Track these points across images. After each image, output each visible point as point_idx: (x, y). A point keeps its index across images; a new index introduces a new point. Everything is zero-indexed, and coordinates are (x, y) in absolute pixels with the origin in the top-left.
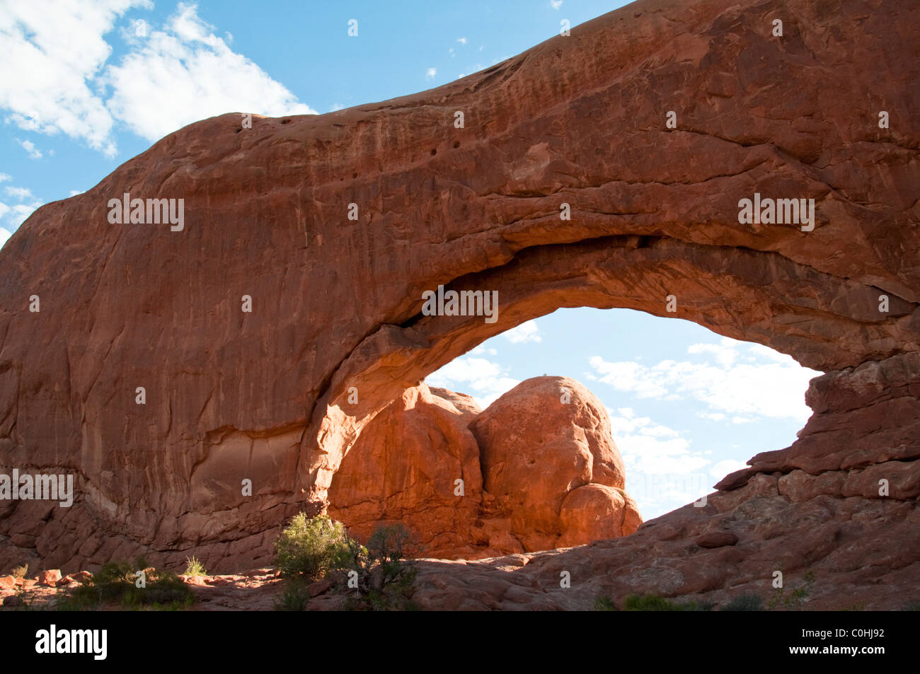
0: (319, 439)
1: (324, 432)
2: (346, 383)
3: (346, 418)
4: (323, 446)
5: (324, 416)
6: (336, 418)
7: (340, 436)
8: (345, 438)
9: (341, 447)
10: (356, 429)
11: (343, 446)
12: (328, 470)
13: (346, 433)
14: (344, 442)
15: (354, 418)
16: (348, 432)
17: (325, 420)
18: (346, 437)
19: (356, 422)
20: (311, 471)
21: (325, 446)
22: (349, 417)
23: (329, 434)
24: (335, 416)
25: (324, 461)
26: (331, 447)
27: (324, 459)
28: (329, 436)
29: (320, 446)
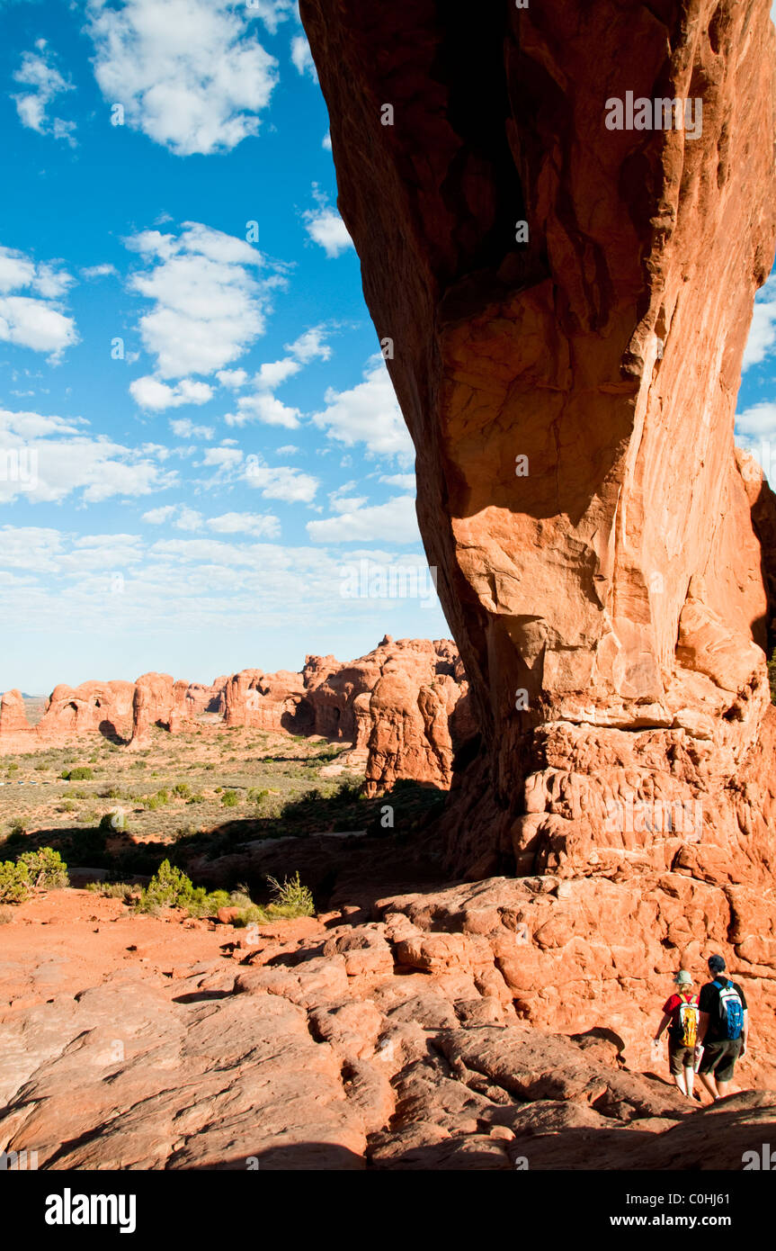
0: (486, 598)
1: (486, 579)
2: (453, 458)
3: (540, 527)
4: (507, 608)
5: (454, 550)
6: (505, 536)
7: (555, 571)
8: (573, 570)
9: (577, 592)
10: (585, 540)
11: (583, 586)
12: (573, 649)
13: (566, 557)
14: (577, 579)
15: (565, 517)
16: (570, 554)
17: (461, 557)
18: (572, 564)
19: (575, 523)
20: (530, 663)
21: (517, 606)
22: (548, 520)
23: (505, 578)
24: (497, 533)
25: (545, 635)
26: (538, 599)
27: (543, 631)
28: (505, 583)
29: (502, 611)
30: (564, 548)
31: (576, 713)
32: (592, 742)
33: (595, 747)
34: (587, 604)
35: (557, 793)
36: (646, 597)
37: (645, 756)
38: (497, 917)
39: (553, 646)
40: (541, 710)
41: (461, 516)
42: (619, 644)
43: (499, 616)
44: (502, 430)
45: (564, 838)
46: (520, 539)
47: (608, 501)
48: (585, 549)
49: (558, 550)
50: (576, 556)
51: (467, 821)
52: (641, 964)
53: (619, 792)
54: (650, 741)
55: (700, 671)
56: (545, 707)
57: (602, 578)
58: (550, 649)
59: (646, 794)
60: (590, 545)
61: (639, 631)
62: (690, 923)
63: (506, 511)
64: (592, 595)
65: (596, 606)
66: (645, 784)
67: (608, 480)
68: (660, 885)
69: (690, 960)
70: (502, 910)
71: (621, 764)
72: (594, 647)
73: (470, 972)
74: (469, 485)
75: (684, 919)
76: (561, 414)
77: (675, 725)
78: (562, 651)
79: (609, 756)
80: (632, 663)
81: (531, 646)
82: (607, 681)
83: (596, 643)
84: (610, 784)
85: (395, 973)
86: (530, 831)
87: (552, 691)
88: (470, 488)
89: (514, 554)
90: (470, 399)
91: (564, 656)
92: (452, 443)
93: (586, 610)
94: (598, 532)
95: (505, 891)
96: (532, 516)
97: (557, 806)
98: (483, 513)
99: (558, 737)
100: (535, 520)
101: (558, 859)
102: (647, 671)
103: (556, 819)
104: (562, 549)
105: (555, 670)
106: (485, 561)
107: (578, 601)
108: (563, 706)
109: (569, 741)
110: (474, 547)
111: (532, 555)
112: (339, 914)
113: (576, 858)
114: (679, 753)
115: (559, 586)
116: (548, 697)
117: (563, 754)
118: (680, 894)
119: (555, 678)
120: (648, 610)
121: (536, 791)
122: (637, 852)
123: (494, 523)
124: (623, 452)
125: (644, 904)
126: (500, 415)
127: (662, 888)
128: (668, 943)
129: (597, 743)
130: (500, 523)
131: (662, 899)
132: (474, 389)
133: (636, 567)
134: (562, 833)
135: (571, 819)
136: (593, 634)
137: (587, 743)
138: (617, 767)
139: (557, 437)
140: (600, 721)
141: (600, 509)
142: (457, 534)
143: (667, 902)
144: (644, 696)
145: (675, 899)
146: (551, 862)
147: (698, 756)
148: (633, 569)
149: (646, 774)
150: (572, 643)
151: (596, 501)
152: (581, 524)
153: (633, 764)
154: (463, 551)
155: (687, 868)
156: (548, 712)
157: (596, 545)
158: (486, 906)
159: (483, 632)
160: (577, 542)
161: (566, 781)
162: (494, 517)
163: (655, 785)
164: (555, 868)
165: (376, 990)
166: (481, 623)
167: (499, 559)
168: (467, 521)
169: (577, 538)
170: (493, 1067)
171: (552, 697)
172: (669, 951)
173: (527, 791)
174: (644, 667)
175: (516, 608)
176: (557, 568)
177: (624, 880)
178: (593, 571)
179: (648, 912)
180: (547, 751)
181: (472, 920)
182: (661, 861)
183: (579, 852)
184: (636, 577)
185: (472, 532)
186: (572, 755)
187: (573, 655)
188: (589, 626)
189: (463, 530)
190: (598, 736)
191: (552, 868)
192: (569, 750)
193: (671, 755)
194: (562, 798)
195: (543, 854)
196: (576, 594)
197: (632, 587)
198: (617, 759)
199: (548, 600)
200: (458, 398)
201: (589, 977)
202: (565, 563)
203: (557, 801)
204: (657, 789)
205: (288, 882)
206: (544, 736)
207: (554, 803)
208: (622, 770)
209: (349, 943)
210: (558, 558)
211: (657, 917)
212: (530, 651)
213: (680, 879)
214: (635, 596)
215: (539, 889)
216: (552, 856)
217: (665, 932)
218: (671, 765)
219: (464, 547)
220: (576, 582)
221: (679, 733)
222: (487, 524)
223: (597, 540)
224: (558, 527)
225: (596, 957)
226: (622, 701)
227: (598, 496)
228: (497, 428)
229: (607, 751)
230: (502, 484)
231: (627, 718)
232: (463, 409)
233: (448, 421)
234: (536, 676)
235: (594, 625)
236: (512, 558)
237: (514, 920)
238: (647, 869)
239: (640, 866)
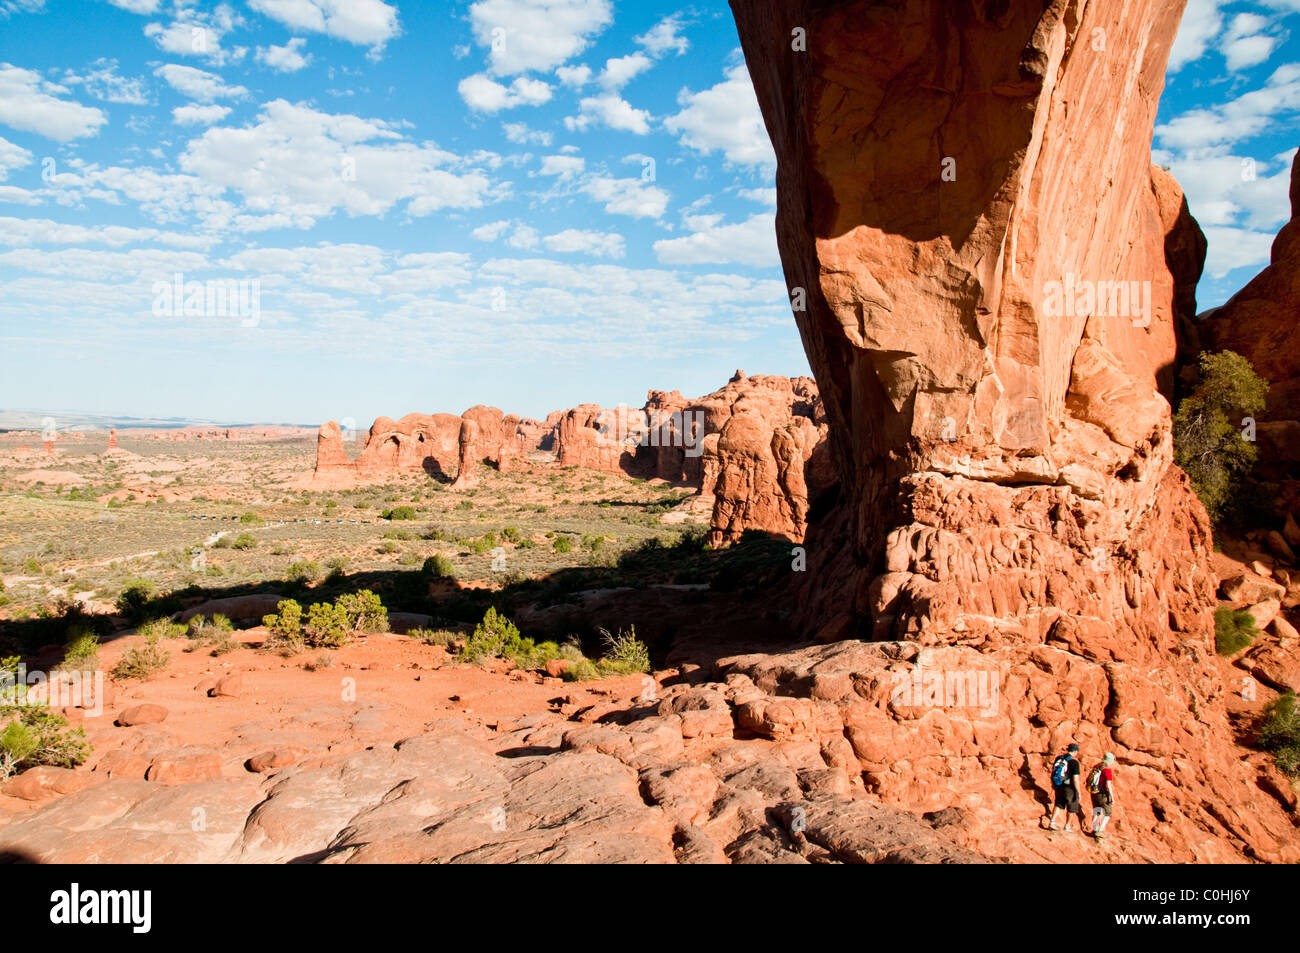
0: (852, 331)
1: (853, 308)
2: (820, 170)
3: (917, 251)
4: (875, 342)
5: (817, 275)
6: (876, 261)
7: (931, 301)
8: (953, 302)
9: (956, 326)
10: (968, 267)
11: (963, 321)
12: (948, 391)
13: (945, 286)
14: (956, 312)
15: (946, 241)
16: (950, 283)
17: (825, 282)
18: (951, 295)
19: (957, 247)
20: (898, 406)
21: (886, 341)
22: (926, 243)
23: (874, 308)
24: (868, 257)
25: (917, 374)
26: (910, 333)
27: (915, 369)
28: (874, 313)
29: (870, 346)
30: (943, 276)
31: (948, 463)
32: (965, 497)
33: (968, 502)
34: (967, 340)
35: (922, 552)
36: (1036, 335)
37: (1024, 515)
38: (849, 683)
39: (926, 387)
40: (909, 458)
41: (826, 236)
42: (1001, 388)
43: (866, 351)
44: (877, 138)
45: (927, 601)
46: (893, 264)
47: (997, 223)
48: (967, 279)
49: (936, 278)
50: (957, 285)
51: (821, 578)
52: (1005, 743)
53: (992, 554)
54: (1030, 498)
55: (1092, 422)
56: (914, 455)
57: (985, 312)
58: (922, 390)
59: (1023, 557)
60: (973, 273)
61: (1025, 373)
62: (1063, 702)
63: (879, 231)
64: (973, 331)
65: (977, 343)
66: (1022, 546)
67: (998, 199)
68: (1032, 658)
69: (1060, 742)
70: (854, 676)
71: (996, 523)
72: (973, 390)
73: (816, 741)
74: (838, 200)
75: (1057, 697)
76: (947, 120)
77: (1061, 482)
78: (936, 394)
79: (982, 513)
80: (1014, 410)
81: (900, 386)
82: (985, 429)
83: (975, 385)
84: (982, 544)
85: (735, 738)
86: (890, 591)
87: (923, 438)
88: (838, 205)
89: (886, 281)
90: (842, 101)
91: (938, 399)
92: (819, 152)
93: (965, 348)
94: (983, 258)
95: (859, 655)
96: (908, 238)
97: (922, 566)
98: (852, 233)
99: (927, 489)
100: (911, 243)
101: (919, 624)
102: (1032, 419)
103: (920, 580)
104: (941, 277)
105: (926, 415)
106: (853, 288)
107: (956, 337)
108: (934, 454)
109: (939, 494)
110: (841, 272)
111: (906, 283)
112: (677, 673)
113: (940, 623)
114: (1063, 513)
115: (936, 320)
116: (917, 444)
117: (932, 508)
118: (1055, 669)
119: (927, 423)
120: (1037, 350)
121: (899, 548)
122: (1009, 620)
123: (864, 245)
124: (1017, 166)
125: (1012, 677)
126: (875, 120)
127: (1035, 662)
128: (1036, 721)
129: (970, 498)
130: (871, 245)
131: (1033, 674)
132: (847, 89)
133: (1025, 300)
134: (925, 595)
135: (937, 580)
136: (972, 374)
137: (959, 497)
138: (991, 525)
139: (940, 146)
140: (975, 474)
141: (988, 232)
142: (821, 256)
143: (1039, 676)
144: (1027, 447)
145: (1047, 674)
146: (912, 626)
147: (1085, 518)
148: (1022, 303)
149: (1024, 535)
150: (948, 384)
151: (982, 223)
152: (964, 249)
153: (1010, 524)
154: (828, 276)
155: (1064, 641)
156: (916, 461)
157: (980, 274)
158: (837, 671)
159: (847, 371)
160: (958, 269)
161: (932, 539)
162: (865, 239)
163: (1033, 547)
164: (915, 634)
165: (713, 755)
166: (845, 360)
167: (869, 286)
168: (832, 243)
169: (959, 265)
170: (836, 842)
171: (922, 444)
172: (1037, 730)
173: (889, 547)
174: (1028, 415)
175: (886, 342)
176: (935, 299)
177: (992, 651)
178: (976, 303)
179: (1017, 686)
180: (914, 505)
181: (821, 684)
182: (1035, 632)
183: (944, 617)
184: (1025, 311)
185: (839, 255)
186: (941, 510)
187: (948, 398)
188: (968, 366)
189: (828, 252)
190: (972, 490)
191: (912, 633)
192: (939, 504)
193: (1053, 515)
194: (927, 557)
195: (903, 618)
196: (954, 329)
197: (1020, 322)
198: (992, 517)
199: (923, 335)
200: (827, 100)
201: (947, 752)
202: (943, 293)
203: (921, 560)
204: (1036, 553)
205: (623, 635)
206: (910, 488)
207: (918, 563)
208: (996, 529)
209: (686, 704)
210: (936, 286)
211: (1027, 693)
212: (899, 392)
213: (1055, 653)
214: (1023, 333)
215: (897, 655)
216: (913, 620)
217: (1035, 709)
218: (1053, 526)
219: (829, 272)
220: (956, 315)
221: (1065, 490)
222: (856, 246)
223: (982, 268)
224: (937, 252)
225: (955, 731)
226: (1002, 452)
227: (986, 217)
228: (871, 135)
229: (982, 508)
230: (875, 200)
231: (1005, 471)
232: (835, 111)
233: (815, 126)
234: (905, 421)
235: (974, 365)
236: (883, 285)
237: (867, 687)
238: (1018, 640)
239: (1010, 637)
